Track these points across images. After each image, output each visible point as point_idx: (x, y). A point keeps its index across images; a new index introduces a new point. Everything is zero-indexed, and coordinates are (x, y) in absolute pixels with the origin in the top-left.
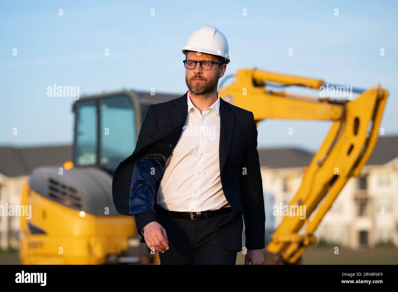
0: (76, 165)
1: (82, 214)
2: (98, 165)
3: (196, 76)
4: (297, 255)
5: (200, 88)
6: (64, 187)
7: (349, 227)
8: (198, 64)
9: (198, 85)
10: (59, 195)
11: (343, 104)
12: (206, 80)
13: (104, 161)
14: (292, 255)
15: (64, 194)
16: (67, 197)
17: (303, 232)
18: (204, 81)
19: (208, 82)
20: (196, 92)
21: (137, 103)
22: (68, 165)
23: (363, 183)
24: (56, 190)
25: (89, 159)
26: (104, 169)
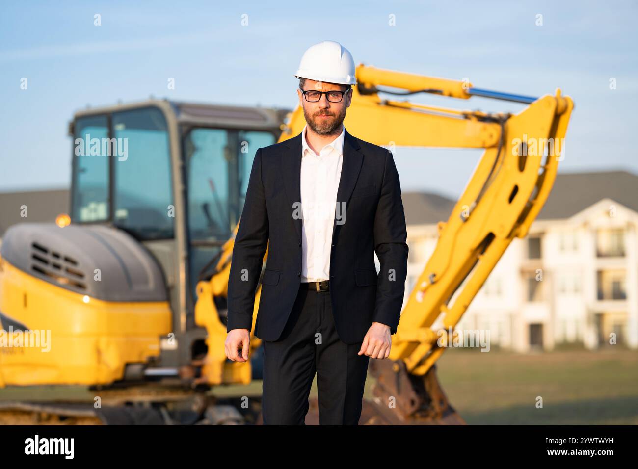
0: (76, 220)
1: (86, 299)
2: (111, 220)
3: (322, 111)
4: (429, 363)
5: (327, 127)
6: (56, 256)
7: (512, 318)
8: (323, 95)
9: (325, 123)
10: (48, 268)
11: (501, 121)
12: (334, 115)
13: (121, 213)
14: (420, 364)
15: (57, 267)
16: (62, 272)
17: (438, 326)
18: (332, 118)
19: (336, 117)
20: (322, 132)
21: (172, 120)
22: (63, 221)
23: (535, 247)
24: (45, 262)
25: (97, 210)
26: (121, 227)
